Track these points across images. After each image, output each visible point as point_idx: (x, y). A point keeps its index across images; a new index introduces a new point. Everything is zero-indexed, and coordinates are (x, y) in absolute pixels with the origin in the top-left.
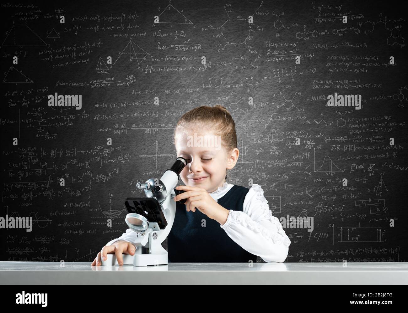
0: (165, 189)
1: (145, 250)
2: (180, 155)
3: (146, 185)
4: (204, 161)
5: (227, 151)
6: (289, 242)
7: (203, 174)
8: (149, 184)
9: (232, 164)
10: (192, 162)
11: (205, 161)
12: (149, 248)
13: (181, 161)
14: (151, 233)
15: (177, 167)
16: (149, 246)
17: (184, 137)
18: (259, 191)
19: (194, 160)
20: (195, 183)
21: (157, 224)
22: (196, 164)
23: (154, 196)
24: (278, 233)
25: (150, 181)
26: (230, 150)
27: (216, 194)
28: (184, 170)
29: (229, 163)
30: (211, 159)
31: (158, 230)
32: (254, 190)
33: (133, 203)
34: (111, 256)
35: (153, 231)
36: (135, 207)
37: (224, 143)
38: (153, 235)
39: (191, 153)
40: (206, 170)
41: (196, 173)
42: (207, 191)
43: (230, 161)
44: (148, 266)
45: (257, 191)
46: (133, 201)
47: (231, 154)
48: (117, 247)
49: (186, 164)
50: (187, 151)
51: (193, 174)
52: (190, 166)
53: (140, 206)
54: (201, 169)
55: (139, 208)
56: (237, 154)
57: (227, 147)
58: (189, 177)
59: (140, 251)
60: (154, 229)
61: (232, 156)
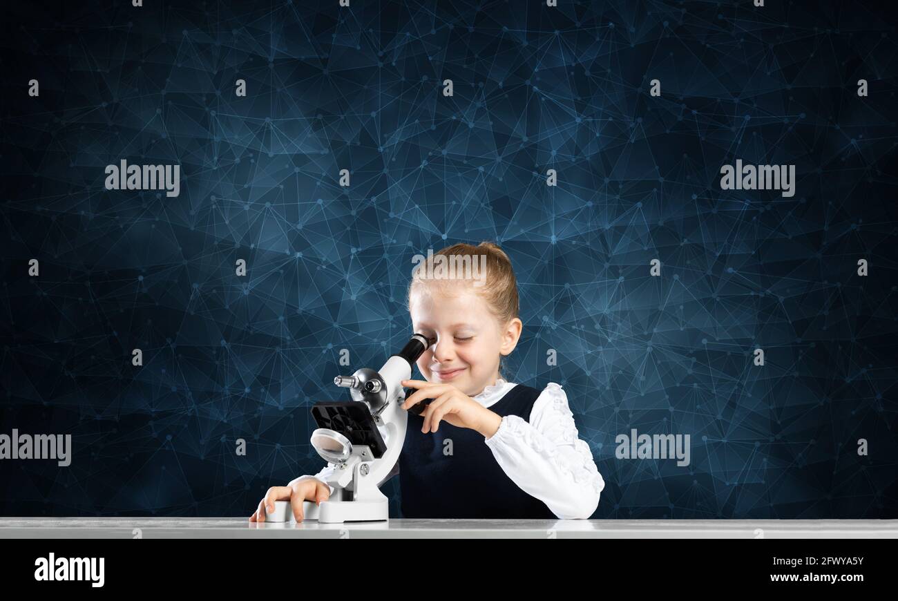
0: (384, 387)
1: (348, 495)
2: (418, 330)
3: (350, 380)
4: (458, 340)
5: (500, 324)
6: (601, 485)
7: (456, 364)
8: (356, 378)
9: (509, 346)
10: (437, 343)
11: (461, 341)
12: (353, 492)
13: (419, 341)
14: (358, 464)
15: (411, 352)
16: (353, 486)
17: (423, 300)
18: (559, 395)
19: (440, 341)
20: (441, 380)
21: (368, 448)
22: (445, 347)
23: (366, 400)
24: (585, 467)
25: (359, 374)
26: (505, 322)
27: (483, 399)
28: (424, 356)
29: (505, 343)
30: (470, 338)
31: (371, 460)
32: (550, 392)
33: (326, 411)
34: (284, 504)
35: (362, 461)
36: (329, 419)
37: (495, 310)
38: (361, 469)
39: (437, 326)
40: (462, 358)
41: (444, 363)
42: (465, 393)
43: (506, 341)
44: (345, 522)
45: (555, 395)
46: (326, 408)
47: (506, 329)
48: (294, 490)
49: (428, 347)
50: (429, 324)
51: (439, 363)
52: (434, 350)
53: (339, 417)
54: (452, 356)
55: (335, 420)
56: (519, 328)
57: (499, 317)
58: (432, 368)
59: (339, 495)
60: (364, 457)
61: (509, 333)
